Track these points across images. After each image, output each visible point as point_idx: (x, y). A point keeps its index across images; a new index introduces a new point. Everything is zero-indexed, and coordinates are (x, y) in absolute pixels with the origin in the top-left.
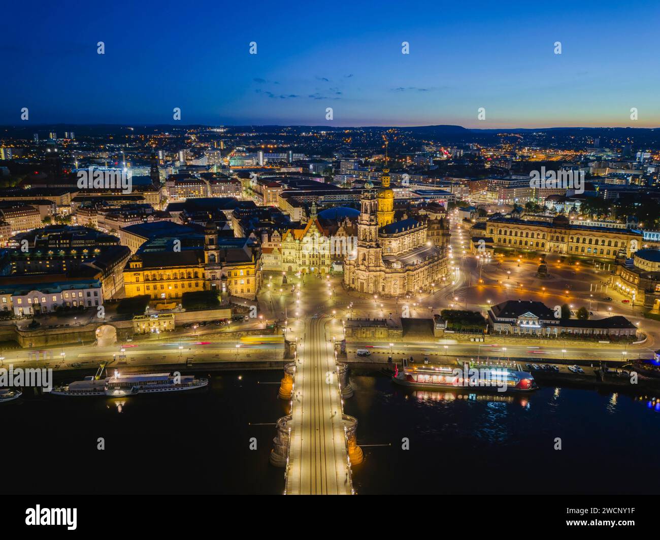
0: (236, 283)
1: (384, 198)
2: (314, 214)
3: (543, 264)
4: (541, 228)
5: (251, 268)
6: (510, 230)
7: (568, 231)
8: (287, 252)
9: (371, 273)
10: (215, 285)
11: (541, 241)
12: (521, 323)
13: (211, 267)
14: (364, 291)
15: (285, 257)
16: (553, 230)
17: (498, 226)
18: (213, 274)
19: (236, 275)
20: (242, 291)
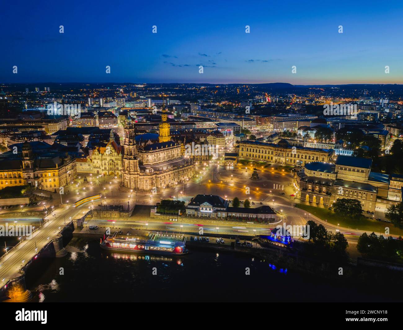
0: (46, 181)
1: (162, 128)
2: (112, 138)
3: (255, 171)
4: (270, 147)
5: (55, 172)
6: (253, 148)
7: (285, 150)
8: (95, 161)
9: (131, 175)
10: (30, 182)
11: (271, 156)
12: (202, 209)
13: (27, 171)
14: (129, 187)
15: (94, 164)
16: (277, 149)
17: (246, 146)
18: (28, 175)
19: (46, 176)
20: (51, 186)
